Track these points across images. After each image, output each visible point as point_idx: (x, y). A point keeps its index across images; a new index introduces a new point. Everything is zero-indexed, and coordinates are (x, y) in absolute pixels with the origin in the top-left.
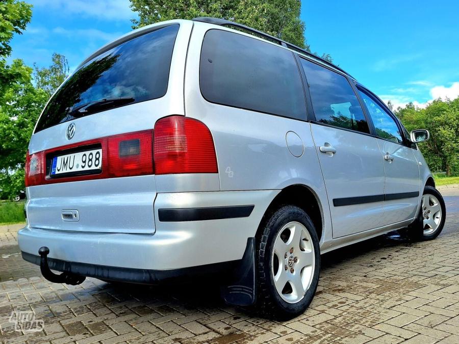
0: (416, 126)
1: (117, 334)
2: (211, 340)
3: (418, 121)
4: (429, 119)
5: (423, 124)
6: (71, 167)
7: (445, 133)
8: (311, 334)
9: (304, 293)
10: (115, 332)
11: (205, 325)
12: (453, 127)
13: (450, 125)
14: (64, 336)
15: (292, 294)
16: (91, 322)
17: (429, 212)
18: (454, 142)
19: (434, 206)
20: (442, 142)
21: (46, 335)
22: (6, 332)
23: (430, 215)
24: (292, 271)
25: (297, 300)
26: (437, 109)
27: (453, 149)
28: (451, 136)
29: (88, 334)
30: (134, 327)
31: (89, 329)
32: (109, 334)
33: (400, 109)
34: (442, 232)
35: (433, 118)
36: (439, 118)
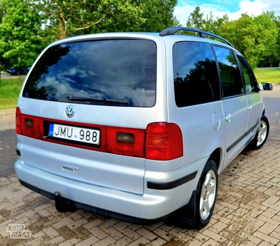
0: (228, 34)
3: (230, 30)
4: (238, 30)
5: (234, 33)
6: (69, 136)
7: (249, 41)
12: (254, 36)
13: (252, 35)
18: (253, 48)
20: (245, 47)
21: (50, 239)
26: (245, 21)
27: (251, 53)
28: (252, 44)
30: (106, 232)
33: (218, 19)
35: (241, 29)
36: (245, 29)
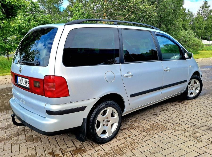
1: (42, 143)
2: (72, 151)
6: (22, 83)
8: (108, 152)
9: (112, 133)
10: (42, 142)
11: (73, 143)
14: (25, 142)
15: (106, 134)
16: (36, 136)
17: (194, 87)
19: (196, 84)
21: (19, 141)
22: (7, 137)
23: (194, 89)
24: (107, 125)
25: (108, 136)
29: (33, 142)
30: (49, 140)
31: (34, 139)
32: (40, 143)
34: (200, 95)
